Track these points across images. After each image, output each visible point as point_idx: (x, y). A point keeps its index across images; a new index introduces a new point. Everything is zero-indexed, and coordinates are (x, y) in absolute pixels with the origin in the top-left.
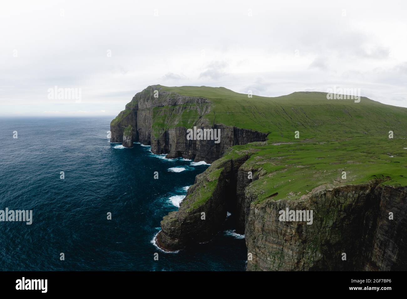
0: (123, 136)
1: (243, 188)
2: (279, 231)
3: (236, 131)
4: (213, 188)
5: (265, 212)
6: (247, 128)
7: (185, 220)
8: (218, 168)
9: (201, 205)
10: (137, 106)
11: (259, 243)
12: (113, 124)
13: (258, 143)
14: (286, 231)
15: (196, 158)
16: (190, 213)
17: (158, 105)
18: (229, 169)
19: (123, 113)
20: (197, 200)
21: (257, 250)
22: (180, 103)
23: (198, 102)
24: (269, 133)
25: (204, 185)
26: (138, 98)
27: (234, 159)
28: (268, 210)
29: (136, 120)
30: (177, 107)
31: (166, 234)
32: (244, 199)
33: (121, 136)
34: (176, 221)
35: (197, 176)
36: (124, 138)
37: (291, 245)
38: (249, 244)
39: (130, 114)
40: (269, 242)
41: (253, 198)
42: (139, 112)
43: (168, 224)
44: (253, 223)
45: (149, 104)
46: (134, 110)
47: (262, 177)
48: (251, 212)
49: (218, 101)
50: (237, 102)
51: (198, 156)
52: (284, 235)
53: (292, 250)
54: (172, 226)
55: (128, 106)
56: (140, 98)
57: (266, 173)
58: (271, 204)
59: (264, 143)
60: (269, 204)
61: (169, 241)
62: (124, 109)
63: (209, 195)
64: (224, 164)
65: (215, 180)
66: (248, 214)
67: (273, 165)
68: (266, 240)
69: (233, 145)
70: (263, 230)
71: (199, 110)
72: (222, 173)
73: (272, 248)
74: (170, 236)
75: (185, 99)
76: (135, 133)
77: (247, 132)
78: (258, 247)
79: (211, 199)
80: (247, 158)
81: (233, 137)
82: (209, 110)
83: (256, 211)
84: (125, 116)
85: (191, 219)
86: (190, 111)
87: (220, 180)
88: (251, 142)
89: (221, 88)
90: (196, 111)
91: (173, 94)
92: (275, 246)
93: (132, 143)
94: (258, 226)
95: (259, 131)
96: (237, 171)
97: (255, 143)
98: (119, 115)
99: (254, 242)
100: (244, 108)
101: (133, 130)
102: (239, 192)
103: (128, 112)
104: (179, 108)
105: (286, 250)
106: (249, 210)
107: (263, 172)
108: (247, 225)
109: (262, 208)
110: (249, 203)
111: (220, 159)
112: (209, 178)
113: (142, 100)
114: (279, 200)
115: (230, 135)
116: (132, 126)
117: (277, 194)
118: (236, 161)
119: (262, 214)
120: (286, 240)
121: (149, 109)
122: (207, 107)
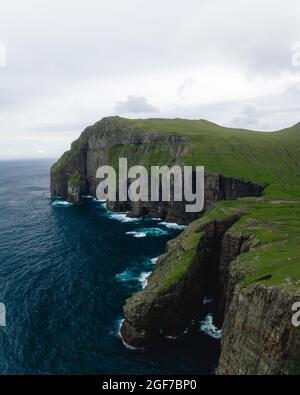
0: (67, 187)
1: (228, 262)
2: (262, 332)
3: (222, 180)
4: (189, 260)
5: (251, 301)
6: (237, 177)
7: (153, 304)
8: (197, 232)
9: (172, 282)
10: (87, 145)
11: (235, 346)
12: (54, 170)
13: (252, 198)
14: (269, 335)
15: (168, 217)
16: (159, 294)
17: (115, 143)
18: (211, 235)
19: (67, 155)
20: (167, 276)
21: (232, 355)
22: (146, 140)
23: (170, 140)
24: (267, 185)
25: (178, 255)
26: (89, 133)
27: (218, 220)
28: (255, 299)
29: (85, 163)
30: (142, 147)
31: (131, 323)
32: (227, 278)
33: (65, 187)
34: (141, 305)
35: (169, 243)
36: (70, 190)
37: (269, 356)
38: (225, 345)
39: (77, 155)
40: (247, 346)
41: (239, 278)
42: (89, 154)
43: (132, 309)
44: (234, 316)
45: (103, 143)
46: (82, 150)
47: (254, 249)
48: (234, 298)
49: (199, 139)
50: (223, 139)
51: (171, 215)
52: (267, 340)
53: (269, 365)
54: (137, 312)
55: (75, 145)
56: (92, 134)
57: (259, 244)
58: (260, 290)
59: (260, 199)
60: (259, 290)
61: (134, 334)
62: (69, 148)
63: (184, 268)
64: (204, 227)
65: (193, 249)
66: (230, 300)
67: (269, 232)
68: (244, 343)
69: (218, 200)
70: (244, 327)
71: (171, 151)
72: (202, 239)
73: (249, 355)
74: (136, 326)
75: (152, 136)
76: (84, 182)
77: (237, 182)
78: (234, 351)
79: (186, 275)
80: (236, 219)
81: (218, 188)
82: (185, 151)
83: (241, 298)
84: (70, 159)
85: (160, 302)
86: (160, 152)
87: (199, 248)
88: (242, 196)
89: (201, 121)
90: (168, 152)
91: (136, 128)
92: (252, 354)
93: (80, 197)
94: (239, 320)
95: (254, 182)
96: (221, 237)
97: (246, 199)
98: (62, 157)
99: (230, 342)
100: (233, 148)
101: (81, 178)
102: (222, 267)
103: (75, 153)
104: (145, 147)
105: (262, 363)
106: (232, 295)
107: (256, 241)
108: (227, 317)
109: (249, 295)
110: (233, 285)
111: (200, 220)
112: (184, 245)
113: (93, 137)
114: (271, 288)
115: (213, 186)
116: (80, 172)
117: (270, 276)
118: (220, 223)
119: (246, 303)
120: (266, 349)
121: (103, 149)
122: (183, 148)
